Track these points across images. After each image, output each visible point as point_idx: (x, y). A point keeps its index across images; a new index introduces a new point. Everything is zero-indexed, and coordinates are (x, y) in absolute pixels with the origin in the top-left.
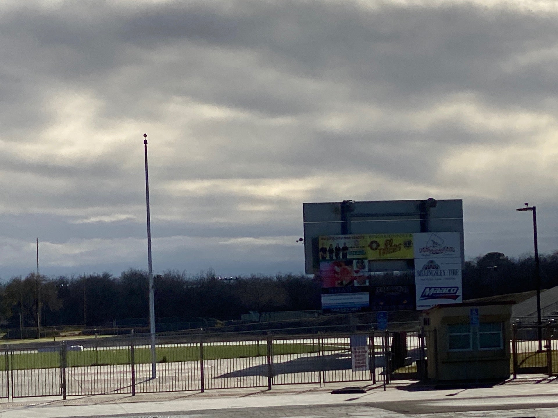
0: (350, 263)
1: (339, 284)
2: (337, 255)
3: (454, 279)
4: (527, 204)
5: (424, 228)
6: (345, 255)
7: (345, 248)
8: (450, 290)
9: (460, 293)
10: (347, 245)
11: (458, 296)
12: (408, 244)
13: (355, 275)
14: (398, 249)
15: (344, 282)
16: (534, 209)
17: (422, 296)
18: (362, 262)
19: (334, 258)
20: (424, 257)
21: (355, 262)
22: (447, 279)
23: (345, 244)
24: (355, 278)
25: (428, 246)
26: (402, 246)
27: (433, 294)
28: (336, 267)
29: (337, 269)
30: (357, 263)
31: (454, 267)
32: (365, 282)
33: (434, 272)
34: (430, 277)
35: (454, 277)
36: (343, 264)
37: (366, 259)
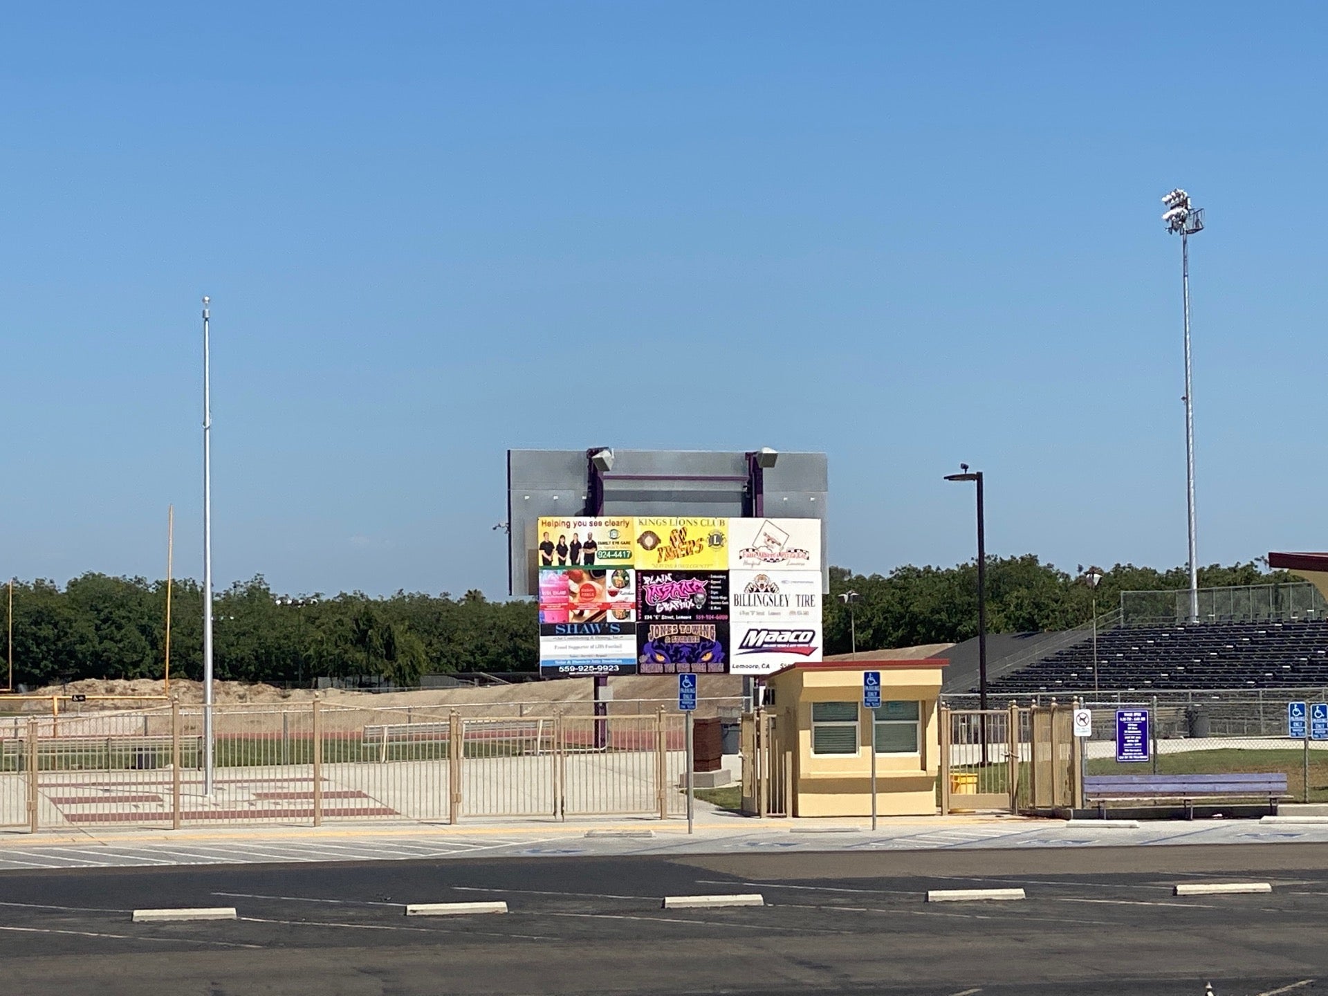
0: (599, 573)
1: (575, 616)
2: (574, 557)
3: (806, 613)
4: (965, 467)
5: (749, 509)
7: (591, 545)
8: (797, 637)
9: (818, 642)
10: (596, 539)
11: (815, 649)
12: (717, 540)
13: (609, 599)
14: (696, 549)
15: (587, 614)
16: (978, 477)
17: (741, 647)
18: (625, 575)
19: (569, 563)
20: (749, 567)
21: (609, 573)
22: (792, 613)
23: (590, 536)
24: (607, 606)
25: (757, 545)
26: (705, 544)
27: (764, 643)
28: (571, 582)
29: (575, 587)
30: (615, 574)
31: (806, 590)
32: (628, 615)
33: (767, 599)
34: (760, 608)
35: (807, 609)
36: (585, 576)
37: (632, 567)
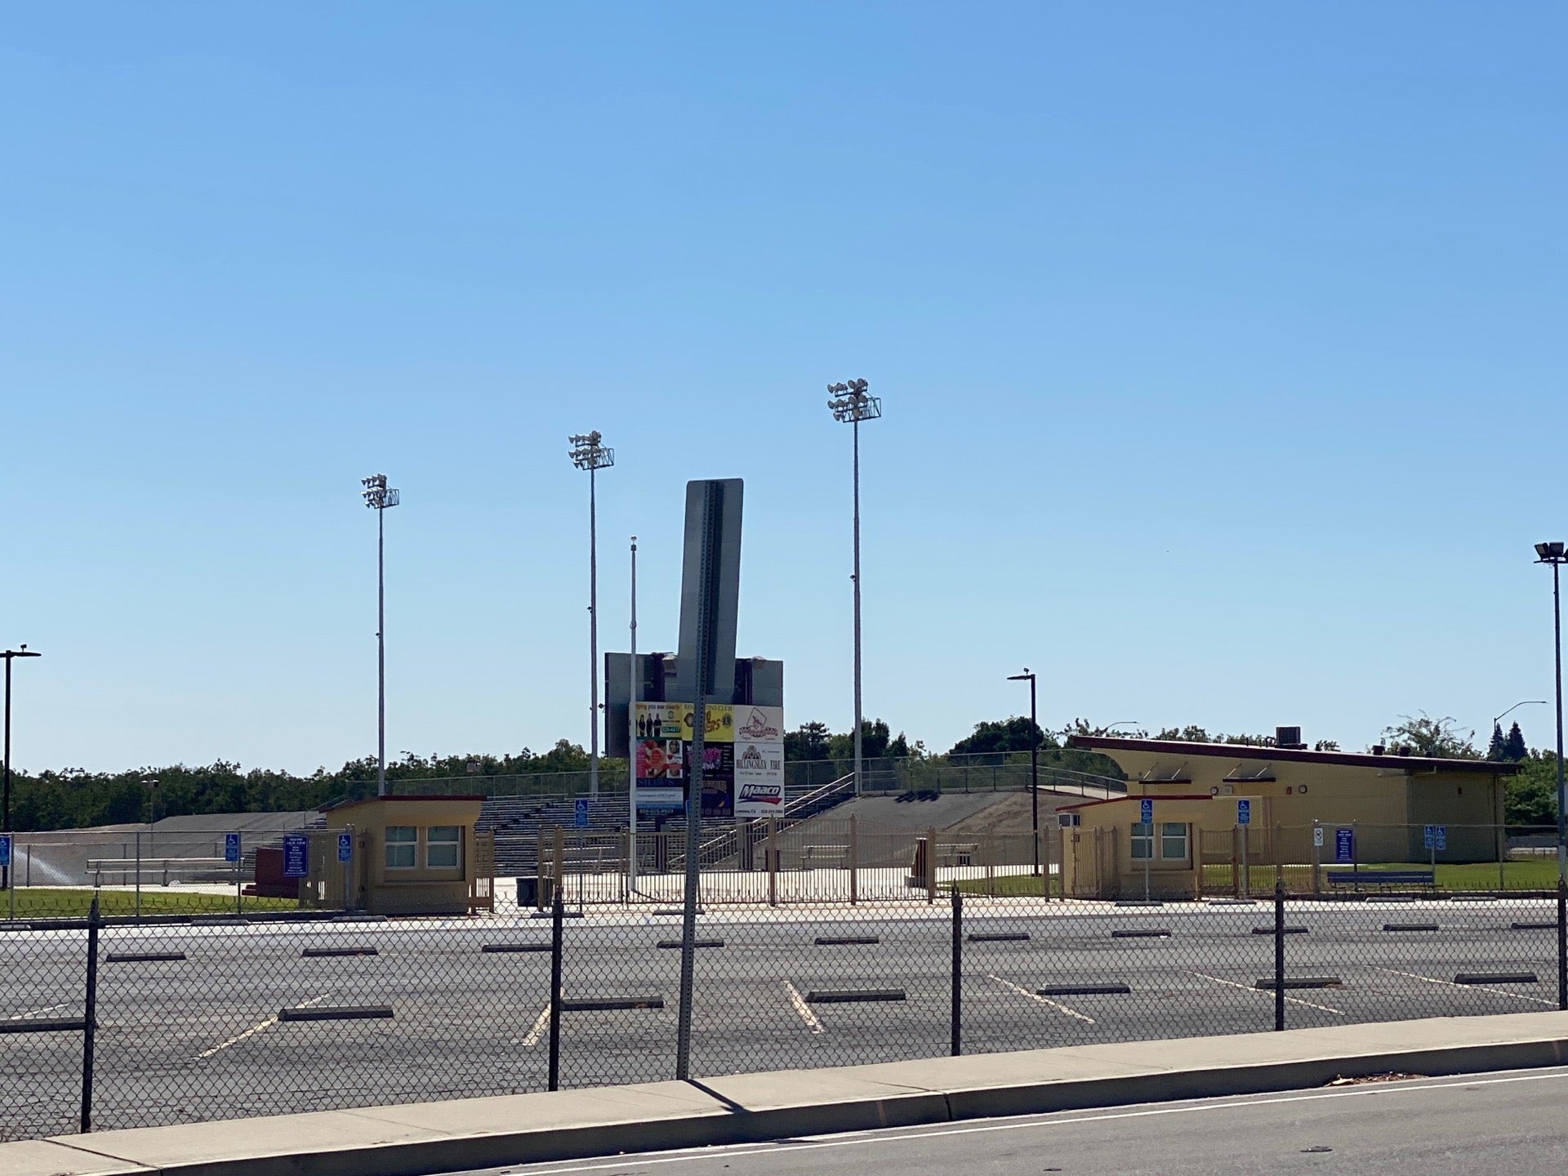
1: (649, 773)
2: (649, 731)
3: (775, 774)
5: (744, 699)
6: (657, 732)
7: (658, 722)
8: (771, 790)
9: (782, 795)
10: (661, 718)
11: (780, 799)
12: (727, 721)
13: (668, 762)
14: (716, 726)
15: (656, 772)
17: (740, 798)
18: (677, 744)
19: (646, 735)
20: (744, 740)
21: (668, 742)
22: (768, 774)
23: (658, 716)
24: (666, 766)
25: (749, 725)
26: (721, 723)
27: (753, 794)
28: (647, 749)
29: (649, 752)
30: (671, 743)
31: (774, 757)
32: (678, 773)
33: (754, 764)
34: (750, 770)
35: (776, 771)
36: (655, 744)
37: (680, 739)
